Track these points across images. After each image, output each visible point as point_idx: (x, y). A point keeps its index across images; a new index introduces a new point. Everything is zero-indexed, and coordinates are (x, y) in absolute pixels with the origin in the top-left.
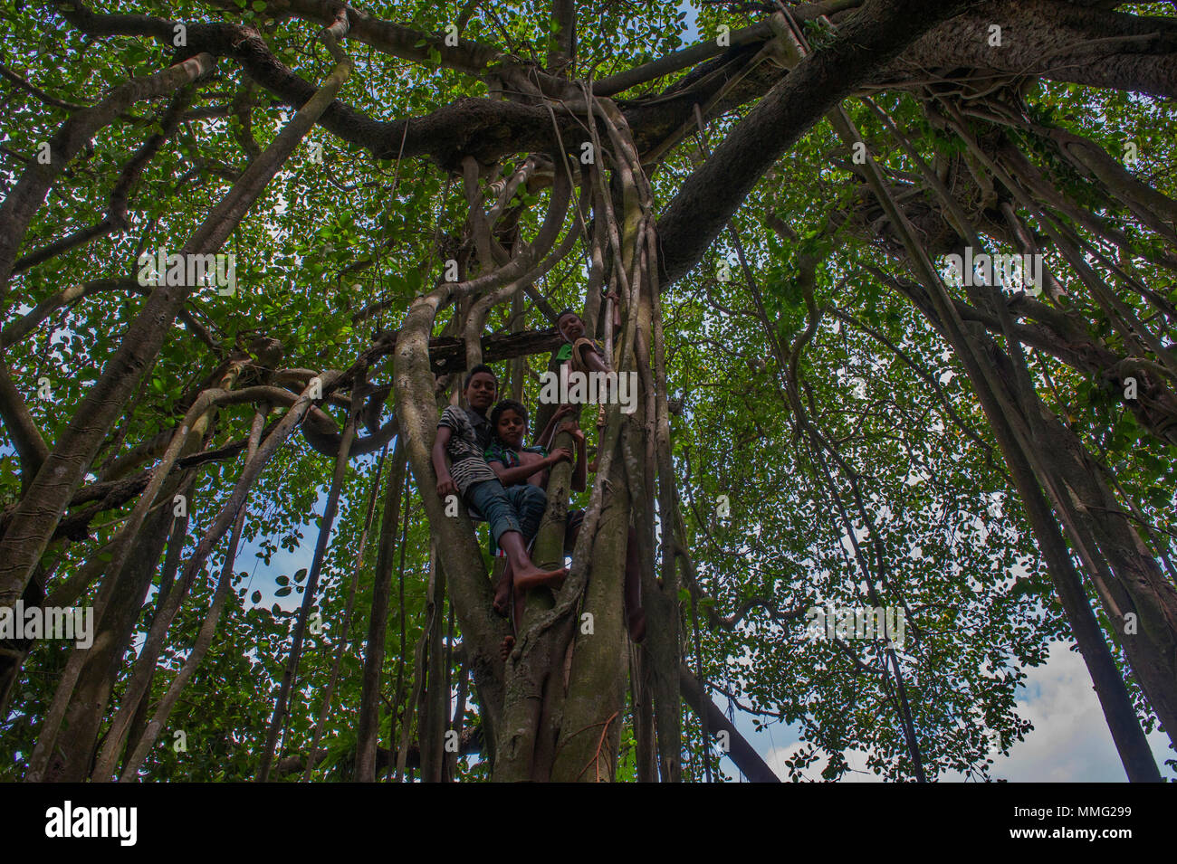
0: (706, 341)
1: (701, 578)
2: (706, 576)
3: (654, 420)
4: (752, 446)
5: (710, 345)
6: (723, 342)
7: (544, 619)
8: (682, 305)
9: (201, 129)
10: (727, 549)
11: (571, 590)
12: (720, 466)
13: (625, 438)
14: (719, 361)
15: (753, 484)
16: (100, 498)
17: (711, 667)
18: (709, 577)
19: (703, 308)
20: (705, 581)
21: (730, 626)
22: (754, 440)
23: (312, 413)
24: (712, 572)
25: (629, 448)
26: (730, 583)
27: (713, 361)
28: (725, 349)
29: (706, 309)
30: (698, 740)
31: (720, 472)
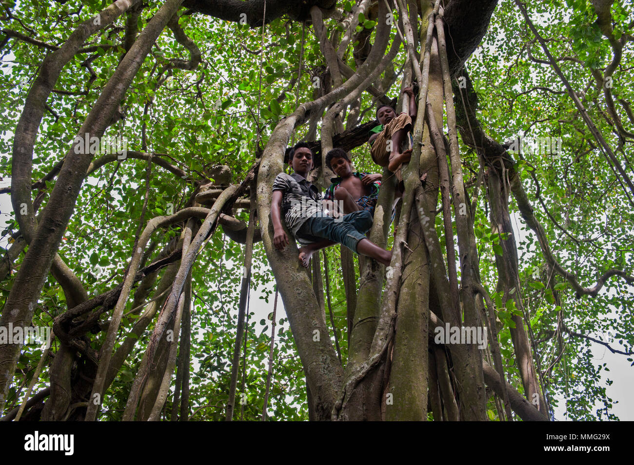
0: (535, 89)
1: (566, 261)
2: (569, 259)
3: (447, 178)
4: (588, 157)
5: (539, 91)
6: (548, 86)
7: (359, 371)
8: (511, 67)
9: (164, 41)
10: (581, 237)
11: (380, 342)
12: (565, 177)
13: (418, 201)
14: (549, 101)
15: (594, 186)
16: (101, 304)
17: (586, 324)
18: (572, 260)
19: (528, 65)
20: (569, 263)
21: (594, 294)
22: (588, 152)
23: (222, 219)
24: (573, 256)
25: (421, 209)
26: (589, 261)
27: (544, 102)
28: (551, 91)
29: (530, 65)
30: (586, 376)
31: (566, 181)
